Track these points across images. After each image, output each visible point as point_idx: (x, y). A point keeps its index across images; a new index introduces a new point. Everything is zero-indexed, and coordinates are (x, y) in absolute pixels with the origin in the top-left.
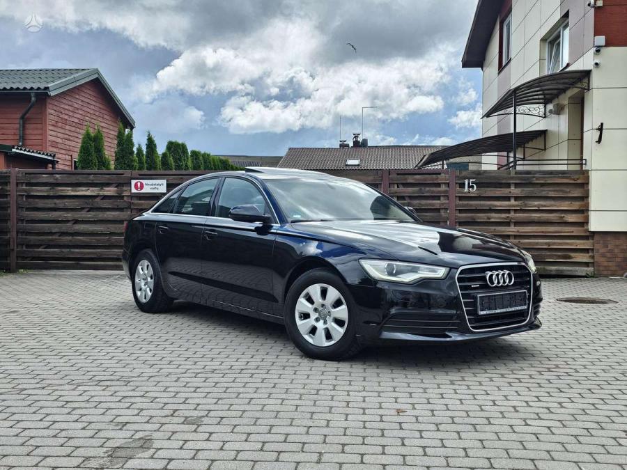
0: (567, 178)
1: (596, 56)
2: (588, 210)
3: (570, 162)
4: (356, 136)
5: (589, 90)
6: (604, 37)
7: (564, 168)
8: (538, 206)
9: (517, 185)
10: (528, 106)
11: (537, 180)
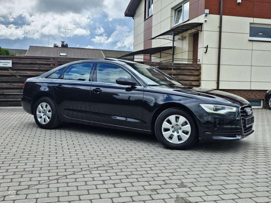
0: (193, 67)
1: (205, 18)
2: (200, 80)
3: (189, 60)
4: (63, 42)
5: (201, 31)
6: (208, 10)
7: (186, 62)
8: (182, 78)
9: (174, 69)
10: (168, 36)
11: (182, 67)
